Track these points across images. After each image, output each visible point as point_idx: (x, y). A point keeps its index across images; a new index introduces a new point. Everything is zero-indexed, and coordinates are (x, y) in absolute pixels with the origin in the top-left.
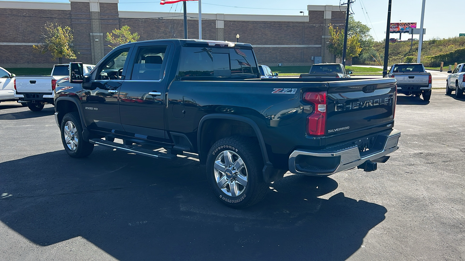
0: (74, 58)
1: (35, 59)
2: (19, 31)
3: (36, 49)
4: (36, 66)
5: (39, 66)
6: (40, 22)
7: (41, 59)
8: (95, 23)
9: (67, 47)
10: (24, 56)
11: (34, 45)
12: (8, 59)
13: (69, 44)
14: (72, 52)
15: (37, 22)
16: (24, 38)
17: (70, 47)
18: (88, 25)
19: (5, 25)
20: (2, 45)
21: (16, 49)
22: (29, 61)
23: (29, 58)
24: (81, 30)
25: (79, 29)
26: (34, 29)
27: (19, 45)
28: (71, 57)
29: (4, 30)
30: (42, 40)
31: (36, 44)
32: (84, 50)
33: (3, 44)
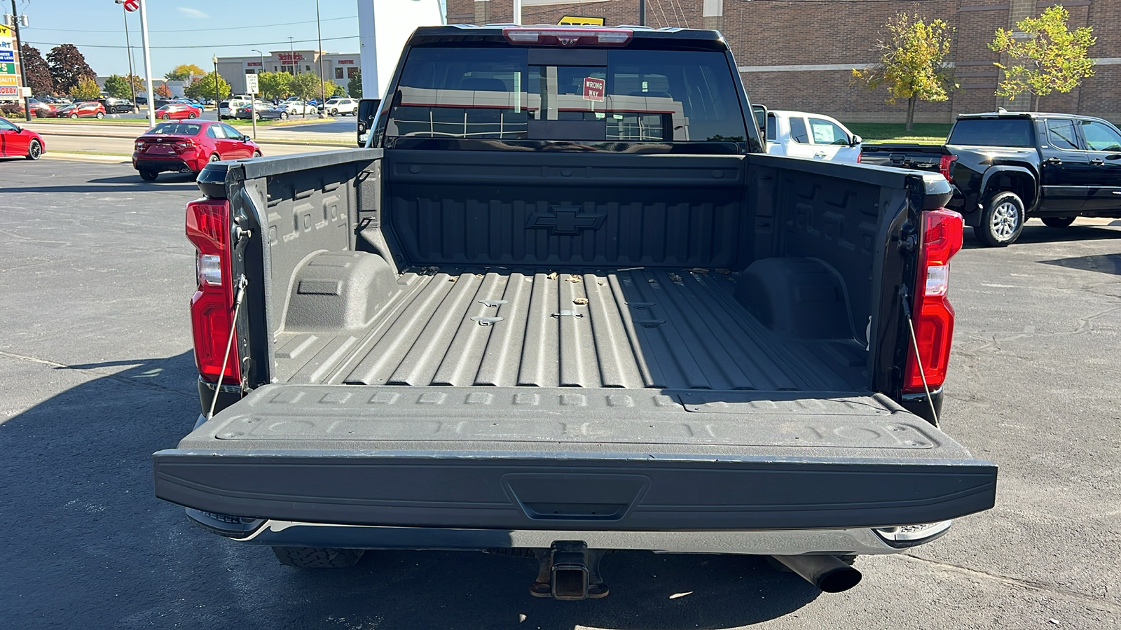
0: (941, 97)
1: (861, 101)
2: (838, 38)
3: (856, 78)
4: (862, 118)
5: (867, 118)
6: (886, 12)
7: (873, 101)
8: (1019, 6)
9: (930, 71)
10: (839, 94)
11: (854, 68)
12: (805, 101)
13: (934, 64)
14: (937, 83)
15: (879, 13)
16: (844, 53)
17: (937, 71)
18: (1002, 12)
19: (812, 25)
20: (799, 70)
21: (826, 80)
22: (848, 106)
23: (849, 99)
24: (979, 27)
25: (975, 25)
26: (871, 32)
27: (833, 69)
28: (935, 97)
29: (808, 38)
30: (874, 56)
31: (860, 66)
32: (978, 79)
33: (802, 70)
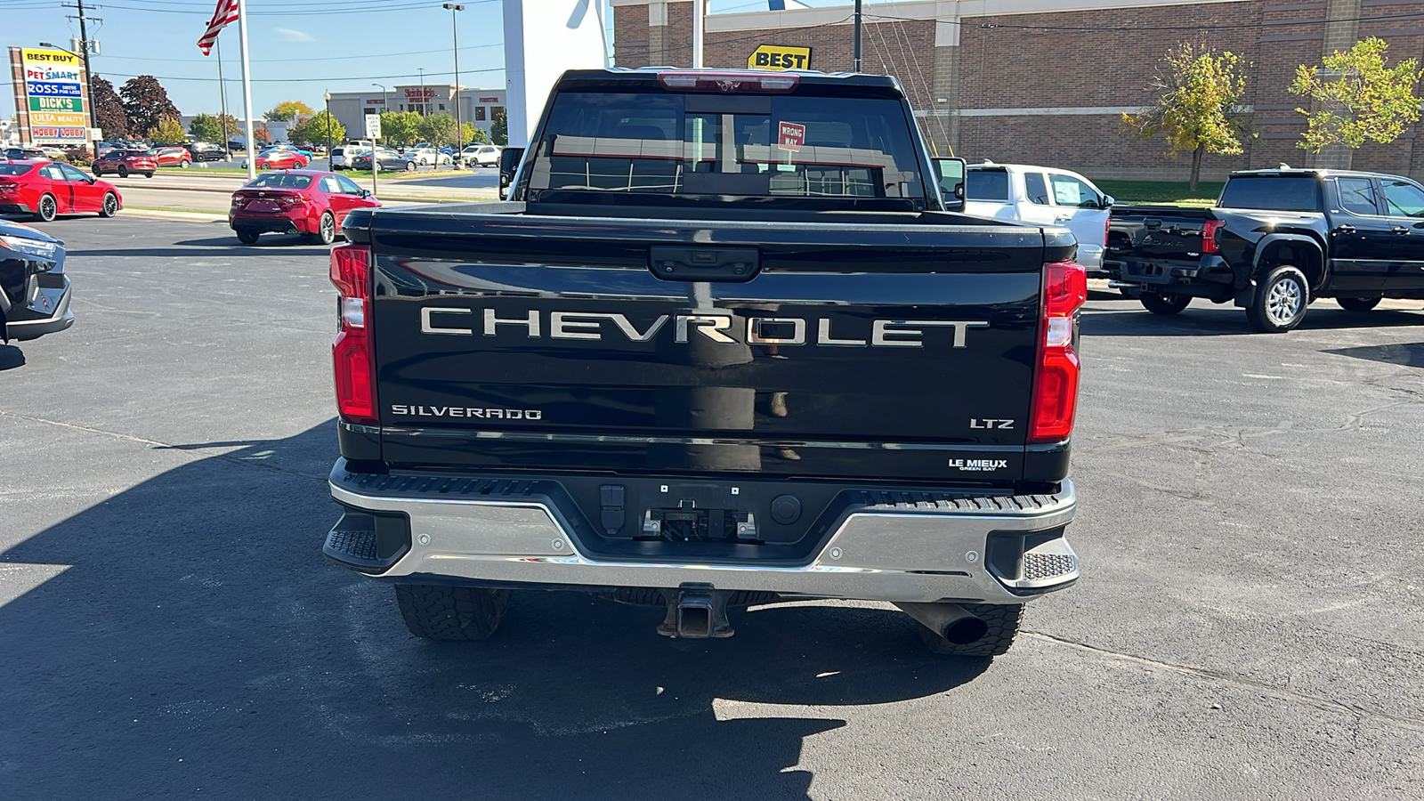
0: (1234, 150)
1: (1134, 153)
2: (1106, 75)
3: (1128, 125)
4: (1134, 175)
5: (1141, 174)
6: (1167, 42)
7: (1149, 153)
8: (1336, 35)
9: (1221, 116)
10: (1106, 144)
11: (1125, 112)
12: (1062, 153)
13: (1225, 109)
14: (1229, 132)
15: (1157, 43)
16: (1113, 92)
17: (1229, 116)
18: (1314, 43)
19: (1072, 57)
20: (1056, 113)
21: (1089, 127)
22: (1117, 160)
23: (1118, 151)
24: (1285, 62)
25: (1280, 59)
26: (1146, 66)
27: (1098, 113)
28: (1226, 150)
29: (1067, 73)
30: (1149, 98)
31: (1132, 110)
32: (1283, 127)
33: (1059, 113)
